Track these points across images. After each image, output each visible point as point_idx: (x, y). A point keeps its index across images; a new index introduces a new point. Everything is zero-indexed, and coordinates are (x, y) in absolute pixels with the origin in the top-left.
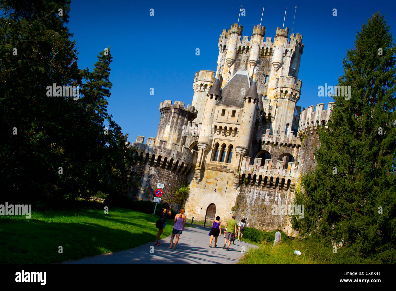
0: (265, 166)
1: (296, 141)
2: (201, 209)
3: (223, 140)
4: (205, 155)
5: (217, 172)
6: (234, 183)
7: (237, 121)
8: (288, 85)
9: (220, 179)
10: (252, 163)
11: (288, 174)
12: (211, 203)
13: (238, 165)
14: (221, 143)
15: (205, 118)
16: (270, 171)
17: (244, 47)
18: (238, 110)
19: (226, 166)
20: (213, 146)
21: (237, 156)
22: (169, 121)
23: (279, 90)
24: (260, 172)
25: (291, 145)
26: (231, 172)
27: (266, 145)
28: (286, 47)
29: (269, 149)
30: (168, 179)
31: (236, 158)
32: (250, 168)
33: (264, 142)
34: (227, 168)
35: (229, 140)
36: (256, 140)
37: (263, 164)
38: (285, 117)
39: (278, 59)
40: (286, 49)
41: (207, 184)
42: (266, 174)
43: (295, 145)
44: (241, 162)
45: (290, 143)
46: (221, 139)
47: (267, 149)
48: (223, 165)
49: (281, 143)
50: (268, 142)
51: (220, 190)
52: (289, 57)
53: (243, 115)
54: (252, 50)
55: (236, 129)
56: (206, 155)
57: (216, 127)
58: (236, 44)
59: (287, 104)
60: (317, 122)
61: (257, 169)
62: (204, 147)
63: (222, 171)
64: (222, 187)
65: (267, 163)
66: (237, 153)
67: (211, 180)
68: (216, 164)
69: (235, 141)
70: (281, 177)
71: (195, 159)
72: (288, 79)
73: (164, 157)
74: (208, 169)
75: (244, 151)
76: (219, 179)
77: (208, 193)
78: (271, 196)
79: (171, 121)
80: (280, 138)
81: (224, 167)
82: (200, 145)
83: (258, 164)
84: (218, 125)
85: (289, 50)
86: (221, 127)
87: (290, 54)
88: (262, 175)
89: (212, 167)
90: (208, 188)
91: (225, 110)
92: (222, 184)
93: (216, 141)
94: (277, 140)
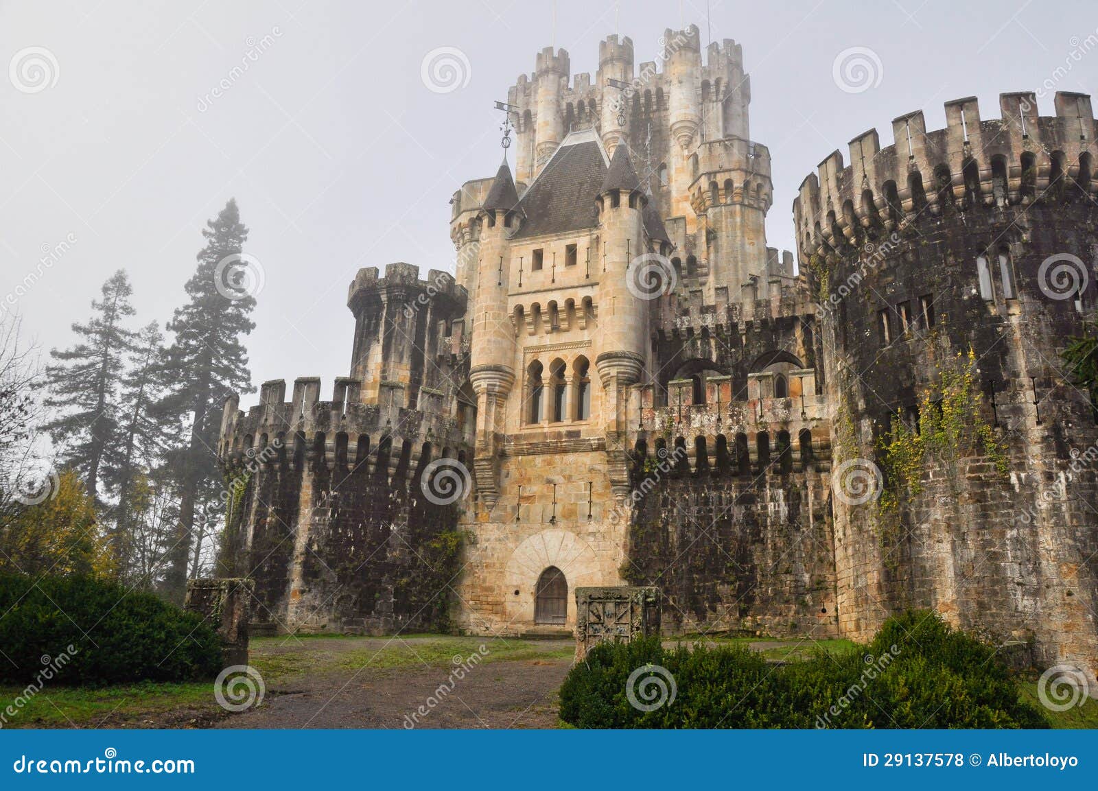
0: (708, 402)
1: (794, 306)
2: (517, 593)
3: (553, 347)
4: (500, 406)
5: (548, 457)
6: (614, 483)
7: (587, 276)
8: (730, 162)
9: (564, 477)
10: (661, 401)
11: (796, 411)
12: (547, 565)
13: (615, 418)
14: (547, 360)
15: (481, 288)
17: (581, 104)
18: (582, 241)
19: (575, 432)
20: (522, 376)
21: (605, 387)
22: (376, 332)
23: (704, 183)
24: (696, 424)
25: (780, 321)
26: (594, 447)
27: (699, 342)
28: (702, 74)
29: (710, 353)
31: (604, 397)
32: (658, 421)
33: (690, 330)
34: (579, 436)
35: (571, 344)
36: (662, 332)
38: (739, 258)
39: (683, 111)
40: (700, 80)
41: (524, 505)
42: (718, 428)
43: (794, 320)
44: (623, 405)
45: (775, 315)
46: (545, 347)
47: (704, 352)
48: (563, 430)
49: (747, 323)
50: (705, 330)
51: (570, 514)
52: (716, 101)
53: (601, 252)
54: (605, 105)
55: (588, 302)
56: (502, 408)
57: (520, 310)
58: (558, 101)
59: (738, 219)
60: (867, 195)
61: (683, 420)
62: (493, 382)
63: (564, 451)
64: (575, 504)
65: (713, 391)
66: (605, 379)
67: (535, 489)
68: (539, 431)
69: (590, 342)
70: (773, 430)
71: (467, 428)
72: (726, 146)
73: (357, 435)
74: (517, 455)
75: (627, 367)
76: (558, 479)
77: (530, 535)
78: (749, 504)
79: (382, 329)
80: (741, 309)
81: (570, 434)
82: (478, 379)
83: (682, 400)
84: (527, 302)
85: (712, 82)
86: (536, 308)
87: (717, 92)
88: (705, 435)
89: (531, 444)
90: (528, 516)
91: (542, 250)
92: (571, 493)
93: (529, 358)
94: (730, 317)
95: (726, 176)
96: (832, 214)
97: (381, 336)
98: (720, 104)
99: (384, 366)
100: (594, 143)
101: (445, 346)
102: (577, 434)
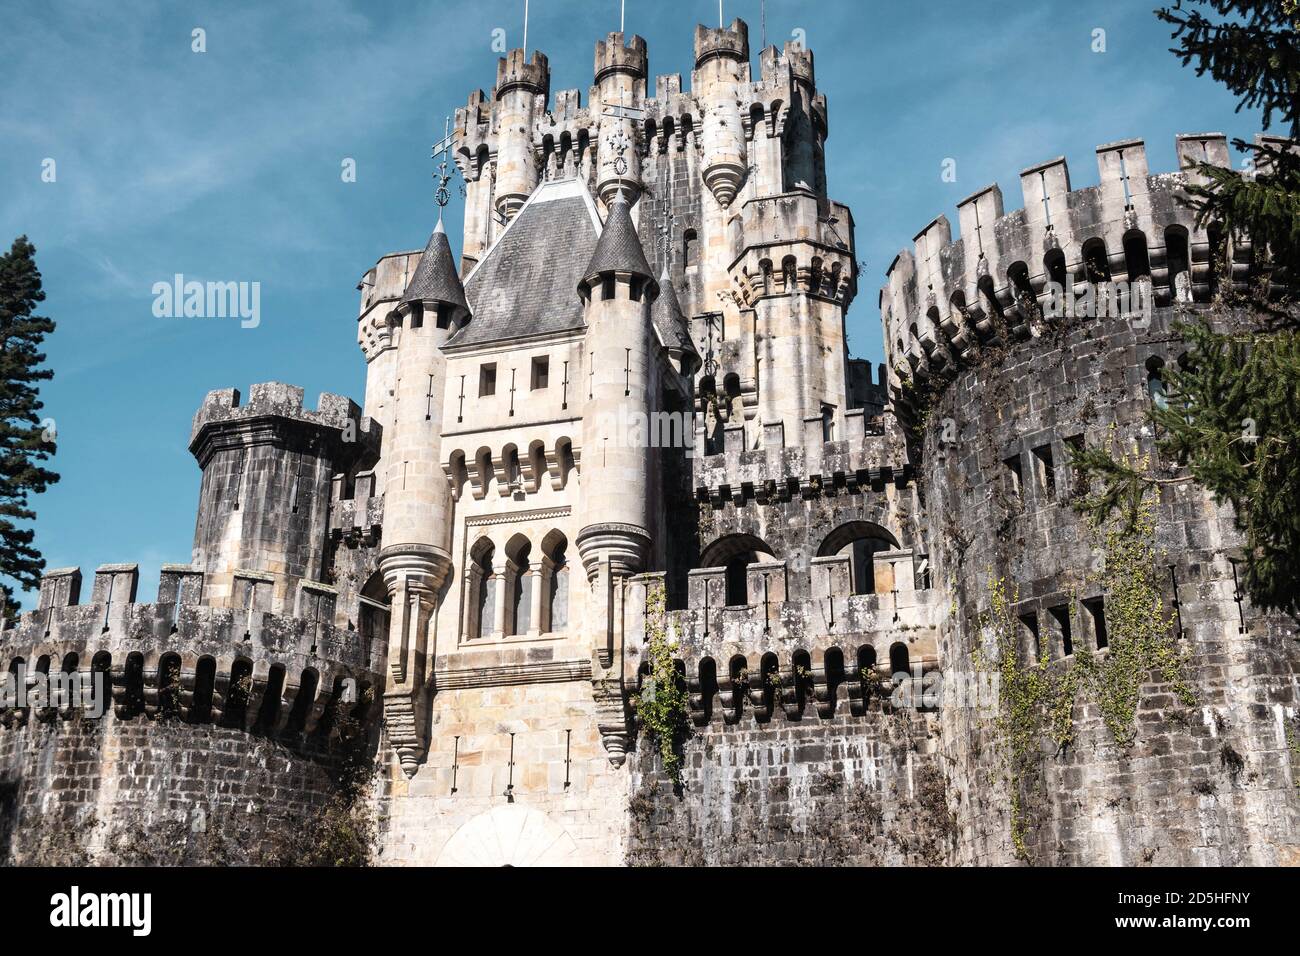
0: (751, 602)
3: (510, 518)
4: (427, 613)
5: (501, 690)
6: (604, 730)
7: (565, 406)
8: (791, 230)
9: (527, 722)
10: (677, 599)
11: (885, 615)
12: (499, 864)
13: (605, 627)
14: (501, 537)
15: (399, 423)
16: (786, 624)
17: (566, 135)
18: (557, 353)
19: (544, 651)
20: (460, 561)
21: (590, 580)
22: (235, 491)
23: (752, 262)
24: (731, 636)
25: (863, 476)
26: (574, 673)
27: (739, 509)
28: (751, 95)
29: (756, 526)
30: (238, 775)
31: (588, 595)
32: (672, 632)
33: (725, 490)
34: (551, 657)
35: (540, 511)
37: (736, 595)
38: (806, 377)
39: (724, 151)
40: (749, 104)
41: (464, 767)
42: (765, 643)
43: (886, 474)
44: (618, 605)
45: (855, 467)
46: (498, 516)
47: (746, 524)
48: (526, 648)
49: (813, 479)
50: (747, 489)
51: (535, 783)
52: (772, 136)
53: (586, 368)
54: (603, 139)
55: (566, 447)
56: (430, 613)
57: (458, 459)
58: (530, 132)
59: (803, 318)
60: (986, 284)
61: (711, 630)
62: (414, 572)
63: (527, 681)
64: (545, 765)
65: (758, 584)
66: (590, 567)
67: (481, 741)
68: (489, 649)
69: (568, 508)
70: (850, 646)
71: (376, 645)
72: (785, 207)
73: (196, 658)
74: (453, 687)
75: (623, 547)
76: (516, 725)
77: (473, 816)
78: (814, 760)
79: (243, 487)
80: (804, 456)
81: (536, 654)
82: (393, 568)
83: (709, 598)
84: (470, 448)
85: (767, 107)
86: (485, 455)
87: (774, 122)
88: (746, 655)
89: (474, 670)
90: (470, 785)
91: (495, 364)
92: (539, 749)
93: (475, 534)
94: (787, 469)
95: (783, 251)
96: (933, 314)
97: (242, 499)
98: (779, 139)
99: (246, 545)
100: (580, 201)
101: (343, 515)
102: (548, 653)
